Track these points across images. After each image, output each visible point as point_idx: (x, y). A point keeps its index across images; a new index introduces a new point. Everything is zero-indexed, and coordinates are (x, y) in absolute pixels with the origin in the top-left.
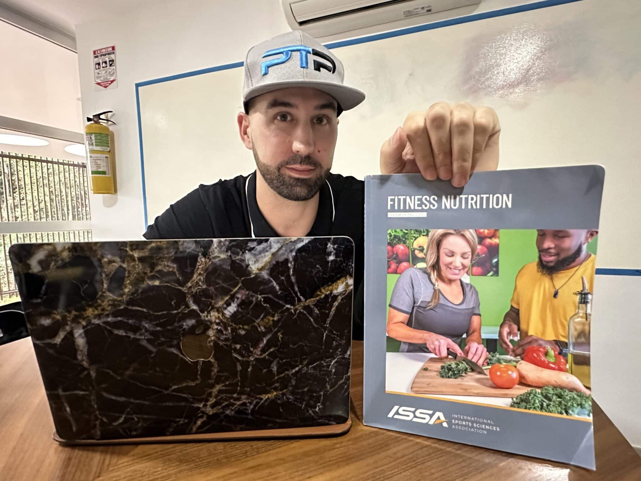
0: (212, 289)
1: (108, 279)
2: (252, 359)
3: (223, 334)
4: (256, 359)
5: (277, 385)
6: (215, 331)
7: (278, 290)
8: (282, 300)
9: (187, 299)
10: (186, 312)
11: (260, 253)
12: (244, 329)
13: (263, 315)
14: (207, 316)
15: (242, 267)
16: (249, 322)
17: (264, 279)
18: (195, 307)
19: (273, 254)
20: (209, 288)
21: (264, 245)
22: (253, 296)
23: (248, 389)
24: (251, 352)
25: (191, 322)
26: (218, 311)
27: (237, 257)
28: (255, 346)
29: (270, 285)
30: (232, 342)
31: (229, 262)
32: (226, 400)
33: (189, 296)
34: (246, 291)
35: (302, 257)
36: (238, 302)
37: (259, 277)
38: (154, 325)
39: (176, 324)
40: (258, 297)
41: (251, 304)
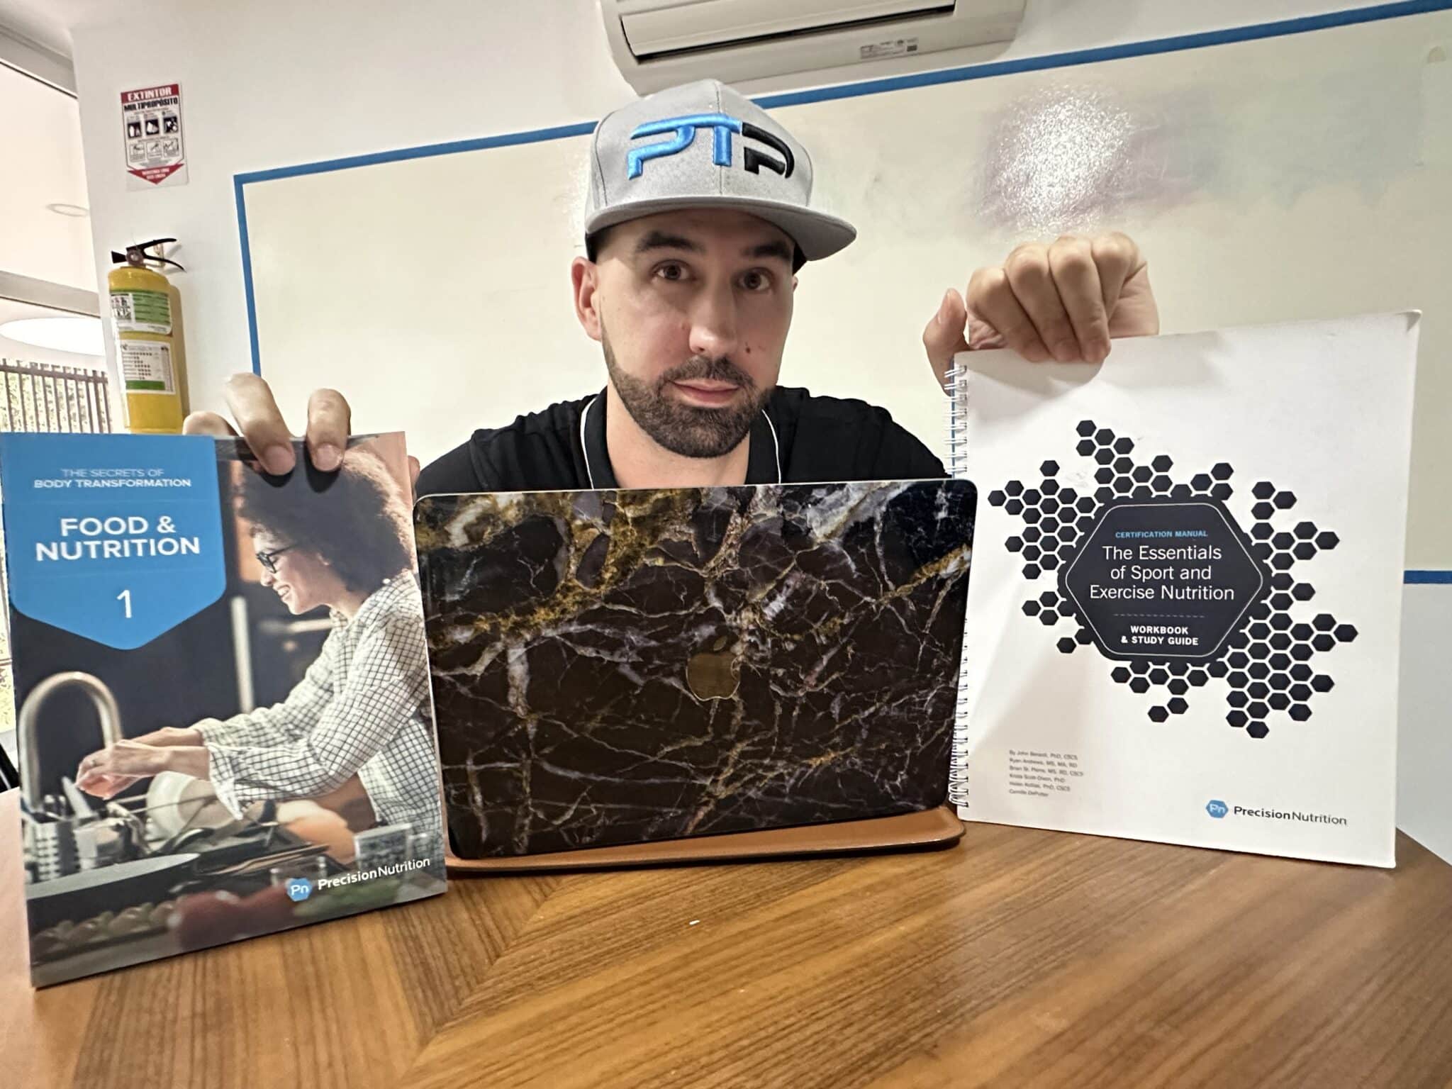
0: (748, 571)
1: (579, 556)
2: (801, 694)
3: (758, 650)
4: (808, 695)
5: (837, 739)
6: (745, 646)
7: (854, 572)
8: (858, 589)
9: (706, 591)
10: (702, 612)
11: (831, 507)
12: (793, 641)
13: (825, 615)
14: (735, 620)
15: (801, 531)
16: (803, 628)
17: (834, 553)
18: (716, 603)
19: (852, 510)
20: (743, 570)
21: (837, 495)
22: (812, 583)
23: (790, 750)
24: (801, 681)
25: (708, 630)
26: (754, 611)
27: (794, 516)
28: (808, 671)
29: (842, 563)
30: (770, 666)
31: (780, 523)
33: (710, 584)
34: (804, 573)
35: (897, 514)
36: (788, 594)
37: (826, 550)
38: (646, 637)
39: (683, 635)
40: (820, 584)
41: (807, 598)
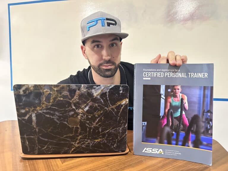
0: (80, 101)
1: (45, 97)
2: (92, 126)
3: (83, 117)
4: (94, 127)
5: (101, 136)
6: (80, 116)
7: (103, 102)
8: (104, 106)
9: (72, 105)
10: (71, 109)
11: (98, 89)
12: (91, 116)
13: (97, 111)
14: (78, 111)
15: (91, 94)
16: (92, 113)
17: (98, 99)
18: (74, 108)
19: (102, 90)
21: (99, 87)
22: (94, 104)
23: (91, 138)
24: (93, 124)
25: (72, 113)
26: (82, 109)
27: (90, 91)
28: (94, 122)
29: (100, 101)
30: (86, 120)
31: (87, 92)
32: (83, 142)
34: (92, 102)
35: (111, 92)
36: (89, 106)
37: (97, 98)
38: (59, 113)
39: (67, 113)
40: (96, 105)
41: (93, 107)
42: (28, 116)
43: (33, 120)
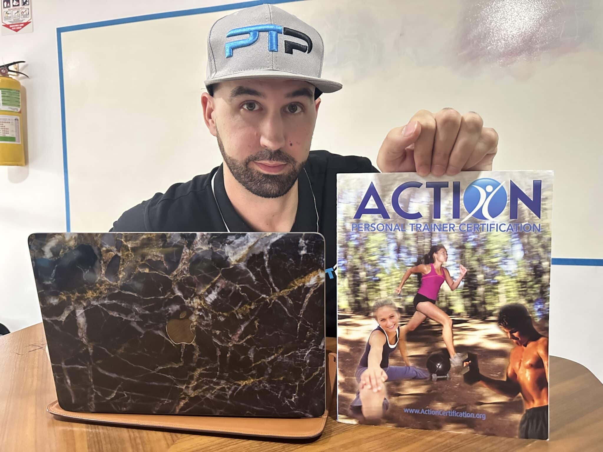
0: (195, 278)
1: (106, 266)
2: (231, 345)
3: (204, 320)
4: (234, 345)
5: (254, 372)
6: (197, 317)
7: (254, 280)
8: (258, 290)
9: (173, 286)
10: (172, 298)
11: (239, 245)
12: (224, 316)
13: (241, 303)
14: (190, 303)
15: (223, 258)
16: (228, 309)
17: (242, 270)
18: (179, 294)
19: (250, 248)
20: (193, 277)
21: (241, 239)
22: (231, 286)
23: (227, 375)
24: (230, 338)
25: (176, 307)
26: (200, 298)
27: (218, 250)
28: (234, 332)
29: (247, 276)
30: (213, 328)
31: (211, 253)
32: (207, 384)
33: (175, 283)
34: (226, 280)
35: (276, 251)
36: (218, 291)
37: (238, 268)
38: (143, 309)
39: (163, 309)
40: (236, 286)
41: (230, 293)
42: (66, 313)
43: (79, 324)
